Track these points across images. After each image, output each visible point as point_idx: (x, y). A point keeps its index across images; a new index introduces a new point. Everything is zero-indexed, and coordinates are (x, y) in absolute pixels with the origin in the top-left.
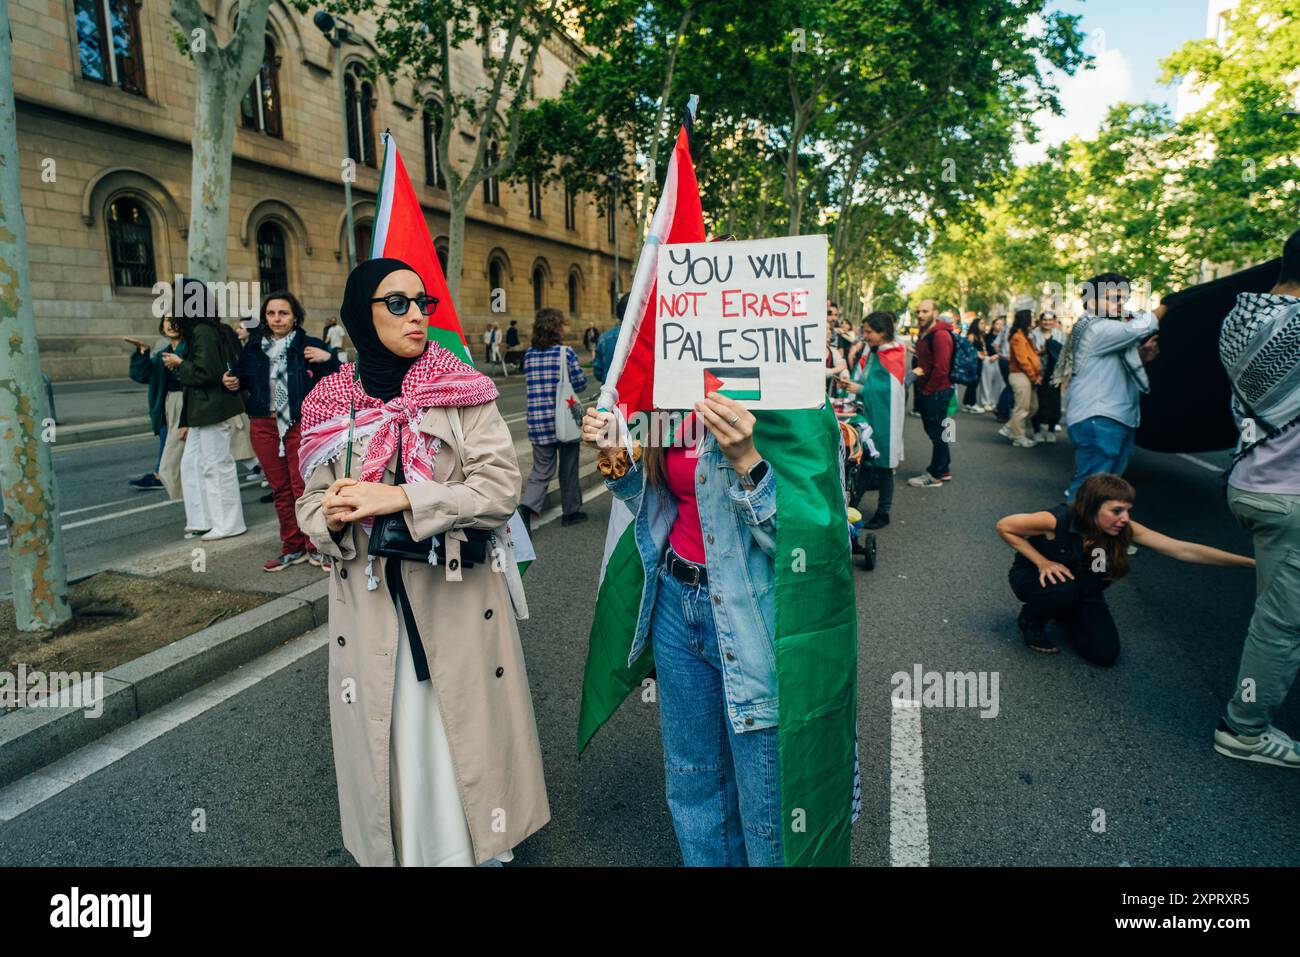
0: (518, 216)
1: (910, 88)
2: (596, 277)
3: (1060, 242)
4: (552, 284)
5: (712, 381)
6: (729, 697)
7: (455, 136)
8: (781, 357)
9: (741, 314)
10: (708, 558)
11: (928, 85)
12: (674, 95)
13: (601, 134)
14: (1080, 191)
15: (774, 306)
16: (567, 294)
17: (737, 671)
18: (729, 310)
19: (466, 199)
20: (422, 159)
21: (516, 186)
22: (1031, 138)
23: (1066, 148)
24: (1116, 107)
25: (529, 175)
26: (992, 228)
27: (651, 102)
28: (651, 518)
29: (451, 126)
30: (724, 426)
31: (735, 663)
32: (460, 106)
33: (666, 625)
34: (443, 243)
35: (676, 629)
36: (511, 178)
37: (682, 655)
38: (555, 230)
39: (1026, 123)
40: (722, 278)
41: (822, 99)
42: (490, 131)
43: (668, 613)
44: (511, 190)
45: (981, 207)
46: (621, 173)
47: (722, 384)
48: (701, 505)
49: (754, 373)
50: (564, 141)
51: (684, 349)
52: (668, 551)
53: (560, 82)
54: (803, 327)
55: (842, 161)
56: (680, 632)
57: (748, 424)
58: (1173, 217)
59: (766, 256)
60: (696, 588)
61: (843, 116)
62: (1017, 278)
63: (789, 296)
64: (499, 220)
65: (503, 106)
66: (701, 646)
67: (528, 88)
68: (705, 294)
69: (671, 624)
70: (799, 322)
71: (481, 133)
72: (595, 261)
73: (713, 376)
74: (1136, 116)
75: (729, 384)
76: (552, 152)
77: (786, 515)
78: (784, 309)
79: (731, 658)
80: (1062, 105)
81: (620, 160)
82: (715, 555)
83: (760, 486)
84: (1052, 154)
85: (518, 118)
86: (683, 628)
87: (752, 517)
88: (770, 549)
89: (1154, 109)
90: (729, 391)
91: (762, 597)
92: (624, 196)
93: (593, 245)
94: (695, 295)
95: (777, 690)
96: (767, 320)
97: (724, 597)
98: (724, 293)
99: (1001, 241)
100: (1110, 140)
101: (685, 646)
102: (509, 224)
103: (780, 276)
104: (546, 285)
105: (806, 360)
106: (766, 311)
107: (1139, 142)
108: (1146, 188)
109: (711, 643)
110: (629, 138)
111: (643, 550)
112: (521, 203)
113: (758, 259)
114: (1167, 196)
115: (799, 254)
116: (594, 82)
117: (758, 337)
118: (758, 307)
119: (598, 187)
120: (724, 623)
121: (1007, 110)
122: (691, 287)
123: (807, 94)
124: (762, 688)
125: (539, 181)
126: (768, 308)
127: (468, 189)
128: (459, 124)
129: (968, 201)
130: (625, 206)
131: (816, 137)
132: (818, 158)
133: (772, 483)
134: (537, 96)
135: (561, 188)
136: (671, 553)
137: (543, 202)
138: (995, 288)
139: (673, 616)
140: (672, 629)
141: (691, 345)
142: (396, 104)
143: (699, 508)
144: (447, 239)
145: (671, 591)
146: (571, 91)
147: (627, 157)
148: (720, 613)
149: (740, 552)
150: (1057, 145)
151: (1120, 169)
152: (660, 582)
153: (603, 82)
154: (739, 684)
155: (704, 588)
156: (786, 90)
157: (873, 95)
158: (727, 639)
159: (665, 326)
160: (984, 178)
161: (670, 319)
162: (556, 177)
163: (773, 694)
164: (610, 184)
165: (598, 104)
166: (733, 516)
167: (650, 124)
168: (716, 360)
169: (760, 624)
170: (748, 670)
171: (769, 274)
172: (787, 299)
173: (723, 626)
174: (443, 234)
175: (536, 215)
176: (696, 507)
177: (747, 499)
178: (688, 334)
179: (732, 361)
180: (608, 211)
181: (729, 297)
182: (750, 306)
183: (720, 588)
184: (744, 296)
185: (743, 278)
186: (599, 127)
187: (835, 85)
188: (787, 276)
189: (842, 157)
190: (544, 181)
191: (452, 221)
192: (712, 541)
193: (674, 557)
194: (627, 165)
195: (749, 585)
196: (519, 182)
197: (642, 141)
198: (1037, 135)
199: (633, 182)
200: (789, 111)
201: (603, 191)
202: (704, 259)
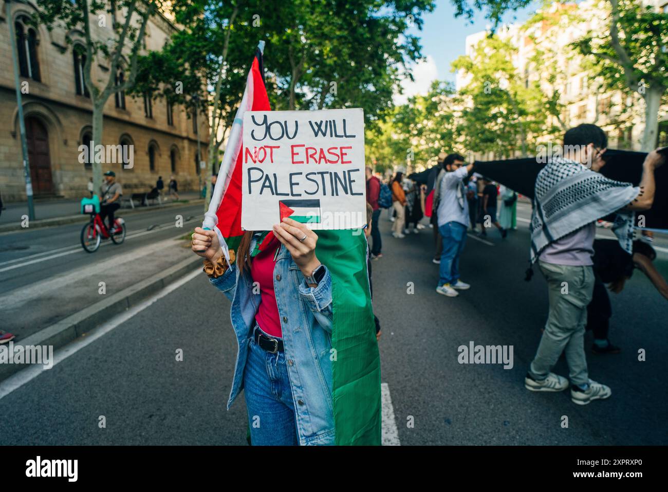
0: (139, 116)
1: (348, 64)
2: (187, 152)
3: (414, 141)
4: (160, 155)
5: (285, 209)
6: (301, 432)
7: (94, 65)
8: (335, 192)
9: (305, 161)
10: (283, 333)
11: (356, 63)
12: (228, 55)
13: (187, 73)
14: (422, 118)
15: (328, 156)
16: (169, 161)
17: (306, 413)
18: (296, 158)
19: (104, 103)
20: (73, 79)
21: (136, 99)
22: (400, 92)
23: (415, 98)
24: (434, 82)
25: (144, 93)
26: (385, 133)
27: (216, 59)
28: (242, 305)
29: (92, 60)
30: (296, 242)
31: (304, 407)
32: (97, 48)
33: (254, 379)
34: (89, 130)
35: (262, 382)
36: (133, 94)
37: (266, 400)
38: (162, 124)
39: (399, 85)
40: (291, 136)
41: (306, 66)
42: (118, 66)
43: (255, 371)
44: (133, 101)
45: (380, 123)
46: (199, 95)
47: (293, 212)
48: (278, 296)
49: (316, 204)
50: (165, 75)
51: (264, 186)
52: (255, 328)
53: (162, 43)
54: (349, 171)
55: (315, 98)
56: (264, 384)
57: (313, 240)
58: (459, 131)
59: (322, 122)
60: (276, 355)
61: (316, 74)
62: (397, 157)
63: (339, 150)
64: (126, 118)
65: (127, 51)
66: (280, 394)
67: (142, 42)
68: (279, 147)
69: (258, 379)
70: (347, 167)
71: (112, 66)
72: (186, 143)
73: (286, 206)
74: (442, 86)
75: (298, 211)
76: (158, 81)
77: (339, 303)
78: (335, 159)
79: (301, 403)
80: (414, 78)
81: (199, 88)
82: (289, 331)
83: (321, 284)
84: (409, 100)
85: (136, 60)
86: (267, 382)
87: (315, 306)
88: (327, 327)
89: (448, 84)
90: (298, 217)
91: (322, 359)
92: (201, 108)
93: (184, 134)
94: (271, 148)
95: (333, 423)
96: (323, 166)
97: (296, 360)
98: (292, 146)
99: (389, 140)
100: (433, 96)
101: (268, 393)
102: (132, 120)
103: (331, 136)
104: (157, 156)
105: (352, 194)
106: (323, 160)
107: (443, 97)
108: (448, 118)
109: (287, 393)
110: (203, 76)
111: (237, 328)
112: (140, 108)
113: (316, 123)
114: (455, 123)
115: (344, 121)
116: (182, 44)
117: (318, 178)
118: (317, 157)
119: (186, 103)
120: (296, 379)
121: (390, 79)
122: (268, 142)
123: (298, 61)
124: (323, 423)
125: (151, 96)
126: (324, 157)
127: (105, 98)
128: (98, 60)
129: (375, 120)
130: (203, 113)
131: (302, 84)
132: (304, 95)
133: (329, 280)
134: (148, 48)
135: (164, 102)
136: (257, 330)
137: (153, 109)
138: (387, 162)
139: (260, 374)
140: (258, 383)
141: (269, 184)
142: (54, 44)
143: (277, 298)
144: (91, 127)
145: (257, 356)
146: (169, 48)
147: (203, 87)
148: (293, 372)
149: (306, 328)
150: (411, 97)
151: (436, 109)
152: (249, 349)
153: (187, 45)
154: (307, 422)
155: (281, 355)
156: (288, 59)
157: (330, 65)
158: (299, 390)
159: (249, 170)
160: (382, 109)
161: (254, 165)
162: (161, 96)
163: (331, 426)
164: (194, 101)
165: (185, 56)
166: (301, 303)
167: (215, 70)
168: (288, 195)
169: (321, 377)
170: (313, 411)
171: (324, 135)
172: (338, 152)
173: (295, 381)
174: (88, 124)
175: (150, 116)
176: (274, 298)
177: (312, 294)
178: (267, 176)
179: (300, 195)
180: (193, 116)
181: (296, 150)
182: (312, 156)
183: (292, 354)
184: (307, 149)
185: (306, 137)
186: (185, 69)
187: (312, 59)
188: (336, 136)
189: (316, 95)
190: (153, 97)
191: (95, 116)
192: (286, 321)
193: (260, 332)
194: (203, 92)
195: (313, 351)
196: (138, 96)
197: (211, 79)
198: (403, 91)
199: (207, 101)
200: (290, 69)
201: (189, 105)
202: (277, 122)
